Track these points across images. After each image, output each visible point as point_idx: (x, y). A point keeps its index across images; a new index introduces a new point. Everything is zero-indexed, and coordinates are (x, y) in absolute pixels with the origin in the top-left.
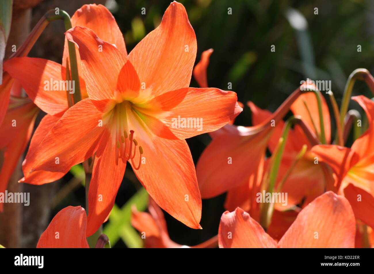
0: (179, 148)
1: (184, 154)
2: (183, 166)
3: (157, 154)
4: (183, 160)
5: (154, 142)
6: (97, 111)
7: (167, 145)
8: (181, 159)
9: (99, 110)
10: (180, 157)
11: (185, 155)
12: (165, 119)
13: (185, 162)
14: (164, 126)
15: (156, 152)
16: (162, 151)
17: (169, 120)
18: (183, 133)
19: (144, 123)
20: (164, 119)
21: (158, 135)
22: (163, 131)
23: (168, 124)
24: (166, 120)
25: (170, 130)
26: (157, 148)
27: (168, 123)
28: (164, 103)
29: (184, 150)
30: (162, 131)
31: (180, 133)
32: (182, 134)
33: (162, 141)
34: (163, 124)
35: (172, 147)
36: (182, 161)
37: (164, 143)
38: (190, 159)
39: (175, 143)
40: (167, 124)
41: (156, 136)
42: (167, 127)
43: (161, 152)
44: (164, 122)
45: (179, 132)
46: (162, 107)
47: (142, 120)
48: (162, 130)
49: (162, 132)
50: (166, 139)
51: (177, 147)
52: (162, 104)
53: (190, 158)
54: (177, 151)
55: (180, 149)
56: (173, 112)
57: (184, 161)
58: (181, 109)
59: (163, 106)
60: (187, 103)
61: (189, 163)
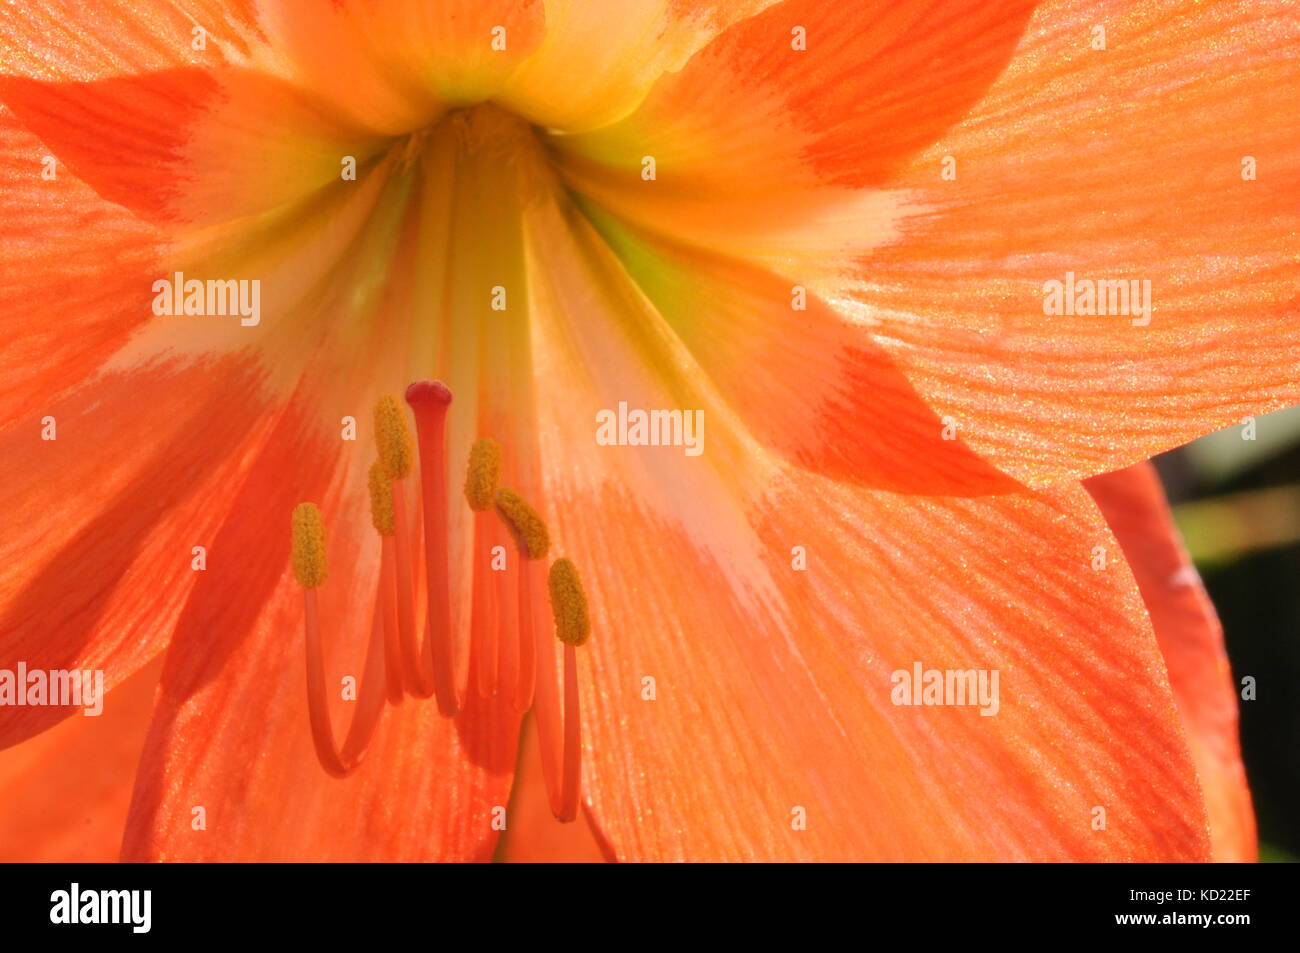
0: (1023, 579)
1: (1075, 644)
2: (1070, 768)
3: (794, 651)
4: (1065, 709)
5: (764, 532)
6: (85, 196)
7: (897, 555)
8: (1049, 695)
9: (107, 190)
10: (1032, 672)
11: (1092, 658)
12: (855, 276)
13: (1090, 734)
14: (850, 351)
15: (787, 633)
16: (848, 620)
17: (898, 288)
18: (1044, 415)
19: (675, 337)
20: (842, 273)
21: (804, 457)
22: (847, 405)
23: (886, 328)
24: (865, 286)
25: (911, 396)
26: (797, 589)
27: (890, 314)
28: (814, 94)
29: (1072, 605)
30: (834, 406)
31: (1009, 420)
32: (1037, 427)
33: (847, 516)
34: (845, 326)
35: (952, 568)
36: (1053, 719)
37: (868, 530)
38: (1142, 692)
39: (979, 524)
40: (877, 330)
41: (786, 465)
42: (880, 361)
43: (838, 629)
44: (857, 312)
45: (1003, 404)
46: (811, 149)
47: (650, 306)
48: (835, 397)
49: (832, 415)
50: (879, 495)
51: (994, 566)
52: (800, 104)
53: (1143, 679)
54: (996, 610)
55: (1033, 593)
56: (920, 193)
57: (1074, 718)
58: (1010, 160)
59: (811, 138)
60: (1057, 87)
61: (1134, 743)
